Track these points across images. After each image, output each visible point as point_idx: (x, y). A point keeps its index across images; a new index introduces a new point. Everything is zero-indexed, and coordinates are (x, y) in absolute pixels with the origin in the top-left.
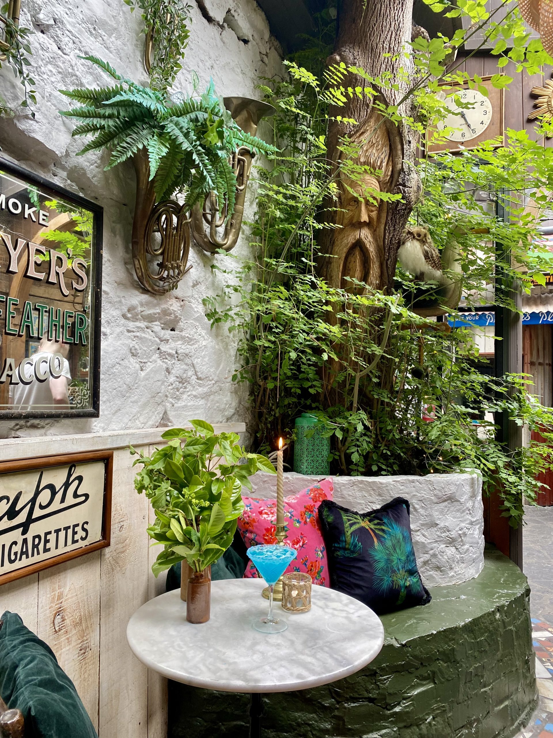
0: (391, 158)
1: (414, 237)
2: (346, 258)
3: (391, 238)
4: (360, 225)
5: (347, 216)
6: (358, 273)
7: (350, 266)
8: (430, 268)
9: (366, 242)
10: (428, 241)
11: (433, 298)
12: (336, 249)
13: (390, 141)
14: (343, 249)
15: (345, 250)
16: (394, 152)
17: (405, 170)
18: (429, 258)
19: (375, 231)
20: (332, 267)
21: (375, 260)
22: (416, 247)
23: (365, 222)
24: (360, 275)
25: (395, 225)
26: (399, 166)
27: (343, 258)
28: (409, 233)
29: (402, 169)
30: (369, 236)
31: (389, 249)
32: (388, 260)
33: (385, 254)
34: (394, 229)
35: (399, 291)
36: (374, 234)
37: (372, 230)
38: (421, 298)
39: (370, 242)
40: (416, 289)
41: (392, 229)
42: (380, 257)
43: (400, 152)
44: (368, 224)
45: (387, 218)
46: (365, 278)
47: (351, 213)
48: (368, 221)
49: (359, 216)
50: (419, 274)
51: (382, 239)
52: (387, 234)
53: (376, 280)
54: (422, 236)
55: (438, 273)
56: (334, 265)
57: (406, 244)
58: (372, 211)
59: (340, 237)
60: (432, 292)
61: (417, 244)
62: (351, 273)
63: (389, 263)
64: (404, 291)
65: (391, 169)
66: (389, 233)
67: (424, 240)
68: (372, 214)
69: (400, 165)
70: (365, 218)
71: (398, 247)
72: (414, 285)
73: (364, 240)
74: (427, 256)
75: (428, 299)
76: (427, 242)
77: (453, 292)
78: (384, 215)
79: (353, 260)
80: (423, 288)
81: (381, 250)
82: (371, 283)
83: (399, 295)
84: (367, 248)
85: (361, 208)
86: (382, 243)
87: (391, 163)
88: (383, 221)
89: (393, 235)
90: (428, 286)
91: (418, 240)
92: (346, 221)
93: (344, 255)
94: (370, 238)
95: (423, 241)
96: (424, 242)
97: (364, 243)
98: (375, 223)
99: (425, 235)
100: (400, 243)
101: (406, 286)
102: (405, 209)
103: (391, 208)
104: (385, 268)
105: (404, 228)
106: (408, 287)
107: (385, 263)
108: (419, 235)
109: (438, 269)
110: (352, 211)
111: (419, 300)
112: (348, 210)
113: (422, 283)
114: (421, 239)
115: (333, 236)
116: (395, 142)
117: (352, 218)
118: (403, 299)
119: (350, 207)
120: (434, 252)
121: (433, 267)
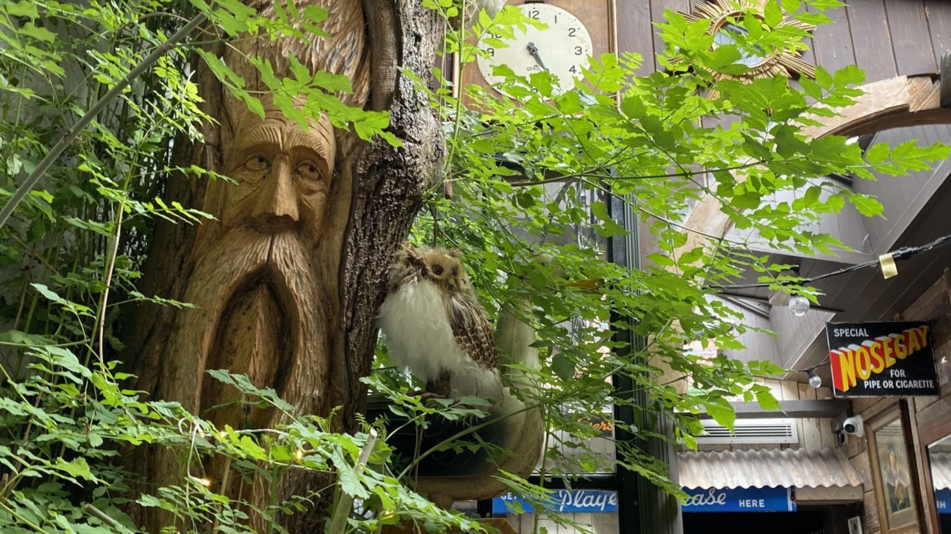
0: (367, 64)
1: (425, 273)
2: (226, 315)
3: (362, 270)
4: (274, 225)
5: (234, 198)
6: (259, 361)
7: (236, 341)
8: (469, 359)
9: (287, 272)
10: (463, 286)
11: (474, 448)
12: (197, 287)
13: (365, 19)
14: (216, 287)
15: (223, 291)
16: (376, 50)
17: (405, 96)
18: (464, 332)
19: (316, 246)
20: (180, 340)
21: (313, 327)
22: (430, 299)
23: (286, 217)
24: (264, 370)
25: (372, 236)
26: (389, 85)
27: (215, 316)
28: (411, 260)
29: (398, 92)
30: (299, 258)
31: (356, 299)
32: (350, 329)
33: (341, 314)
34: (372, 247)
35: (379, 421)
36: (313, 257)
37: (309, 243)
38: (442, 446)
39: (299, 274)
40: (428, 417)
41: (363, 244)
42: (329, 321)
43: (391, 51)
44: (297, 227)
45: (351, 214)
46: (279, 379)
47: (246, 191)
48: (295, 215)
49: (272, 199)
50: (435, 376)
51: (335, 271)
52: (351, 258)
53: (313, 386)
54: (447, 271)
55: (490, 377)
56: (186, 335)
57: (403, 288)
58: (310, 192)
59: (213, 254)
60: (471, 429)
61: (432, 292)
62: (237, 361)
63: (352, 338)
64: (394, 422)
65: (366, 89)
66: (357, 256)
67: (452, 281)
68: (308, 198)
69: (393, 84)
70: (286, 205)
71: (381, 299)
72: (420, 407)
73: (282, 267)
74: (459, 325)
75: (459, 450)
76: (459, 290)
77: (523, 433)
78: (343, 206)
79: (245, 321)
80: (450, 418)
81: (329, 302)
82: (298, 394)
83: (374, 432)
84: (288, 291)
85: (277, 177)
86: (335, 283)
87: (366, 75)
88: (341, 221)
89: (368, 262)
90: (463, 412)
91: (434, 280)
92: (231, 212)
93: (217, 306)
94: (300, 263)
95: (449, 286)
96: (451, 287)
97: (281, 276)
98: (317, 225)
99: (455, 272)
100: (387, 289)
101: (399, 407)
102: (402, 197)
103: (362, 189)
104: (341, 355)
105: (397, 247)
106: (406, 410)
107: (341, 337)
108: (438, 269)
109: (489, 366)
110: (250, 184)
111: (437, 453)
112: (241, 181)
113: (446, 403)
114: (445, 279)
115: (189, 250)
116: (379, 25)
117: (250, 203)
118: (385, 447)
119: (247, 175)
120: (477, 318)
121: (475, 358)
